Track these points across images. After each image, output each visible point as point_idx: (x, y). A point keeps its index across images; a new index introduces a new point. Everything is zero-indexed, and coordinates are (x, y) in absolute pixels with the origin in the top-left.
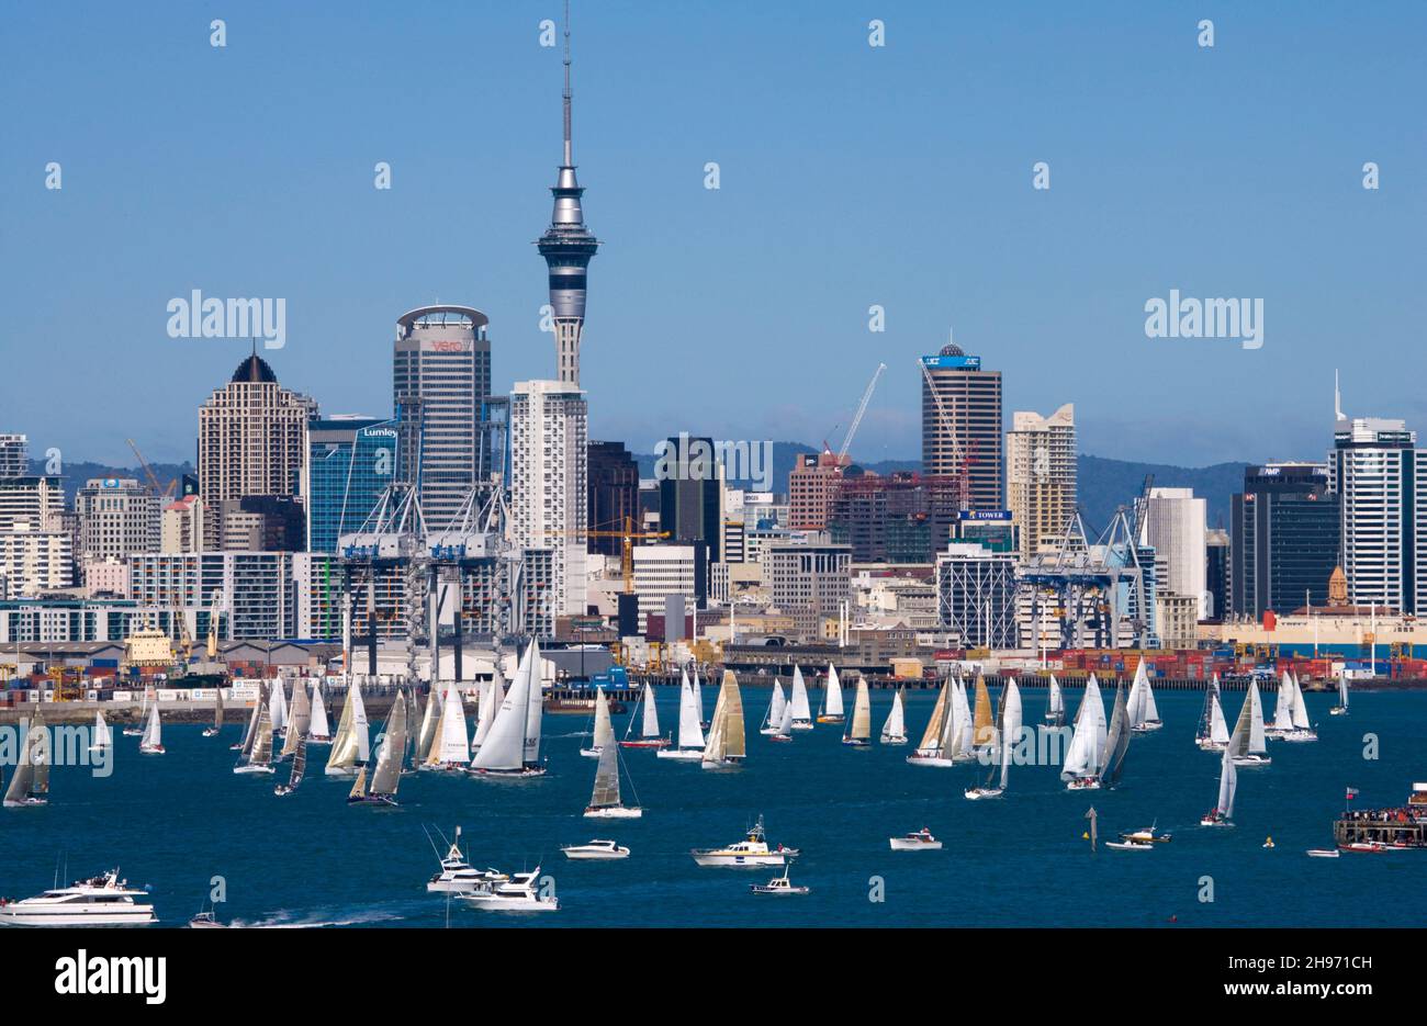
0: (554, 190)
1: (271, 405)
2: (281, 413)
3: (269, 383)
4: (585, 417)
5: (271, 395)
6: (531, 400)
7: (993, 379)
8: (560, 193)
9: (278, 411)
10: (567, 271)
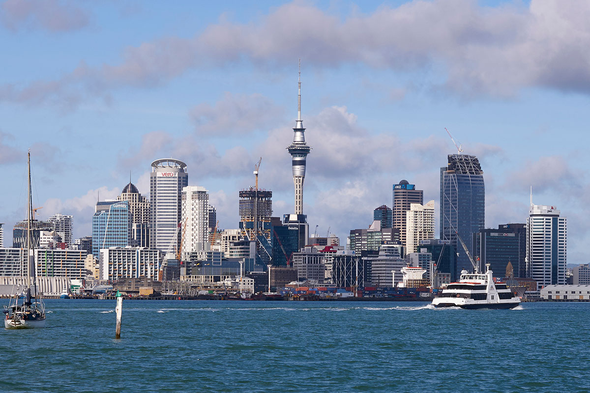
0: (294, 129)
1: (136, 201)
2: (140, 205)
3: (135, 194)
4: (208, 201)
5: (136, 198)
6: (187, 194)
7: (419, 193)
8: (296, 130)
9: (139, 204)
10: (298, 159)
